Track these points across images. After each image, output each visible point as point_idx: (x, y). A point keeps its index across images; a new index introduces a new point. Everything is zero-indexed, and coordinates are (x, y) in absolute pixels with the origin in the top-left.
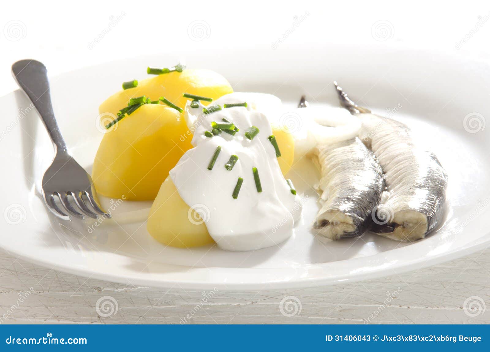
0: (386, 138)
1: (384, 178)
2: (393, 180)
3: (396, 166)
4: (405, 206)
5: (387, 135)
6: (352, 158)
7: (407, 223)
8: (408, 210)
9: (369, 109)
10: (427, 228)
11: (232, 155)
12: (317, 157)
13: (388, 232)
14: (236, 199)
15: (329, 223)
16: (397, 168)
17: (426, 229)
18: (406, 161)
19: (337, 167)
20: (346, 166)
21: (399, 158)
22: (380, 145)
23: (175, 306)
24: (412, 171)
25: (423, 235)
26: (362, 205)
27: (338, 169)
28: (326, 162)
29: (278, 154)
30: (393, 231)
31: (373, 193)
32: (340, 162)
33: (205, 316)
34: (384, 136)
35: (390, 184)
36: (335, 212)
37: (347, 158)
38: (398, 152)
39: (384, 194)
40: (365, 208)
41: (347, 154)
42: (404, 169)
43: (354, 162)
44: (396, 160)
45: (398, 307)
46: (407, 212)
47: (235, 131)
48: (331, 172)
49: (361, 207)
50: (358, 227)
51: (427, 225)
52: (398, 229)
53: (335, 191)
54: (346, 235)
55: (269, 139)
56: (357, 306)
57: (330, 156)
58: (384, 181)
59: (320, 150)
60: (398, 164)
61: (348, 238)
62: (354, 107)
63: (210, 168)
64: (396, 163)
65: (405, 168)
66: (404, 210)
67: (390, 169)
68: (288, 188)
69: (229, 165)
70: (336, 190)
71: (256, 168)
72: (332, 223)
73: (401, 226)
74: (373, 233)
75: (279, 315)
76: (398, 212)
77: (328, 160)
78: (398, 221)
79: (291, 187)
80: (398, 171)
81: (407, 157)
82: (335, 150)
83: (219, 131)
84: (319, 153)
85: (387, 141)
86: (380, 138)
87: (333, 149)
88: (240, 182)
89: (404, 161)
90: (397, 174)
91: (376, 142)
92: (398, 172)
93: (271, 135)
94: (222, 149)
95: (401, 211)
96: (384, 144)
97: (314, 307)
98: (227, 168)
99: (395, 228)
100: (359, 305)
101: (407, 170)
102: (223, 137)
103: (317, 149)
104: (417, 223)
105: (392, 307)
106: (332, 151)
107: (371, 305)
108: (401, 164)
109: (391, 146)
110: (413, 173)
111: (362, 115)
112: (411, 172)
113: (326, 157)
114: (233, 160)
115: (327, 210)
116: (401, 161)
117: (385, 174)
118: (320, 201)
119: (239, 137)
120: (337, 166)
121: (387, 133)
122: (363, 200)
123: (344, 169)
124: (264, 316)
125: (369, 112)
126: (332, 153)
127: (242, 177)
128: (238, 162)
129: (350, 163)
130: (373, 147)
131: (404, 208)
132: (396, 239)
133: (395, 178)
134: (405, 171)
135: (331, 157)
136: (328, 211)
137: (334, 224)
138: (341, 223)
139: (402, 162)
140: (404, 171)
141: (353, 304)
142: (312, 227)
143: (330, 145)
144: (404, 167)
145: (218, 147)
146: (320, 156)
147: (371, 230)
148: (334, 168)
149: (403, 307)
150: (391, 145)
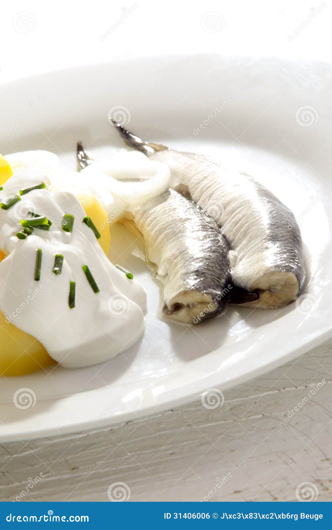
0: (205, 182)
1: (223, 233)
2: (235, 235)
3: (232, 216)
4: (267, 269)
5: (205, 178)
6: (179, 218)
7: (274, 287)
8: (272, 272)
9: (165, 144)
10: (299, 287)
11: (55, 255)
12: (132, 222)
13: (252, 301)
14: (74, 309)
15: (184, 306)
16: (234, 219)
17: (298, 289)
18: (242, 207)
19: (165, 233)
20: (175, 229)
21: (232, 206)
22: (202, 192)
23: (38, 450)
24: (254, 220)
25: (295, 296)
26: (214, 276)
27: (167, 234)
28: (148, 229)
29: (98, 236)
30: (257, 298)
31: (220, 258)
32: (166, 225)
33: (78, 455)
34: (202, 180)
35: (233, 240)
36: (189, 293)
37: (172, 219)
38: (228, 199)
39: (231, 254)
40: (219, 278)
41: (170, 213)
42: (243, 219)
43: (183, 223)
44: (229, 208)
45: (294, 388)
46: (272, 275)
47: (48, 225)
48: (158, 240)
49: (215, 279)
50: (219, 303)
51: (297, 284)
52: (264, 296)
53: (176, 265)
54: (207, 316)
55: (84, 223)
56: (248, 399)
57: (149, 219)
58: (224, 237)
59: (134, 213)
60: (234, 214)
61: (209, 318)
62: (143, 144)
63: (37, 279)
64: (230, 212)
65: (245, 217)
66: (268, 273)
67: (226, 221)
68: (124, 275)
69: (56, 269)
70: (177, 263)
71: (85, 266)
72: (188, 306)
73: (268, 292)
74: (235, 304)
75: (164, 432)
76: (261, 276)
77: (149, 225)
78: (263, 286)
79: (125, 272)
80: (238, 222)
81: (241, 203)
82: (153, 211)
83: (31, 229)
84: (134, 217)
85: (208, 185)
86: (199, 183)
87: (150, 209)
88: (73, 287)
89: (240, 209)
90: (237, 226)
91: (195, 188)
92: (238, 224)
93: (85, 217)
94: (43, 252)
95: (265, 274)
96: (207, 189)
97: (199, 413)
98: (55, 272)
99: (260, 295)
100: (250, 397)
101: (248, 220)
102: (37, 234)
103: (129, 212)
104: (286, 284)
105: (288, 391)
106: (150, 212)
107: (262, 393)
108: (238, 213)
109: (217, 191)
110: (257, 222)
111: (159, 153)
112: (254, 222)
113: (145, 221)
114: (58, 260)
115: (179, 291)
116: (236, 210)
117: (222, 228)
118: (157, 278)
119: (56, 231)
120: (163, 232)
121: (205, 175)
122: (213, 269)
123: (175, 234)
124: (148, 436)
125: (166, 148)
126: (151, 215)
127: (73, 281)
128: (65, 262)
129: (180, 225)
130: (194, 196)
131: (267, 270)
132: (265, 307)
133: (238, 231)
134: (246, 221)
135: (152, 221)
136: (180, 293)
137: (191, 306)
138: (199, 303)
139: (238, 210)
140: (244, 222)
141: (241, 397)
142: (163, 314)
143: (144, 205)
144: (243, 217)
145: (37, 250)
146: (136, 220)
147: (231, 302)
148: (161, 234)
149: (299, 388)
150: (215, 191)
